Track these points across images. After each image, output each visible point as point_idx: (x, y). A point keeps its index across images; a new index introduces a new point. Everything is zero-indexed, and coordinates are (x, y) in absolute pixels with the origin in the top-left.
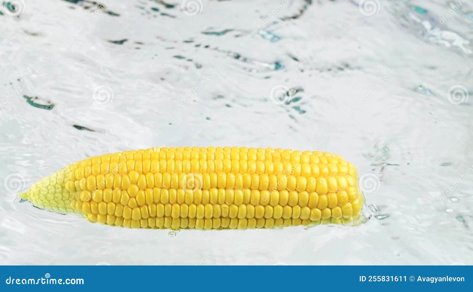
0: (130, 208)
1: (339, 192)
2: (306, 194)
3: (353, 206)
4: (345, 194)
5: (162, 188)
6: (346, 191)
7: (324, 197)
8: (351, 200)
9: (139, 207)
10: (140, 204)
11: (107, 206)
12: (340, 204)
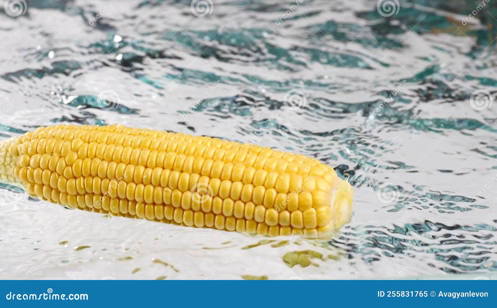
0: (66, 178)
1: (302, 193)
2: (263, 189)
3: (318, 213)
4: (309, 197)
5: (103, 160)
6: (312, 193)
7: (283, 196)
8: (315, 205)
9: (75, 178)
10: (75, 175)
11: (42, 173)
12: (301, 207)
